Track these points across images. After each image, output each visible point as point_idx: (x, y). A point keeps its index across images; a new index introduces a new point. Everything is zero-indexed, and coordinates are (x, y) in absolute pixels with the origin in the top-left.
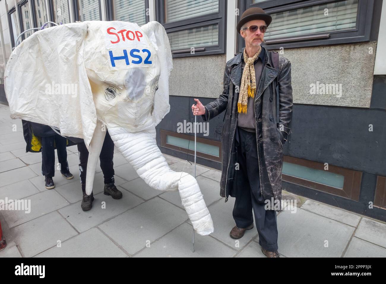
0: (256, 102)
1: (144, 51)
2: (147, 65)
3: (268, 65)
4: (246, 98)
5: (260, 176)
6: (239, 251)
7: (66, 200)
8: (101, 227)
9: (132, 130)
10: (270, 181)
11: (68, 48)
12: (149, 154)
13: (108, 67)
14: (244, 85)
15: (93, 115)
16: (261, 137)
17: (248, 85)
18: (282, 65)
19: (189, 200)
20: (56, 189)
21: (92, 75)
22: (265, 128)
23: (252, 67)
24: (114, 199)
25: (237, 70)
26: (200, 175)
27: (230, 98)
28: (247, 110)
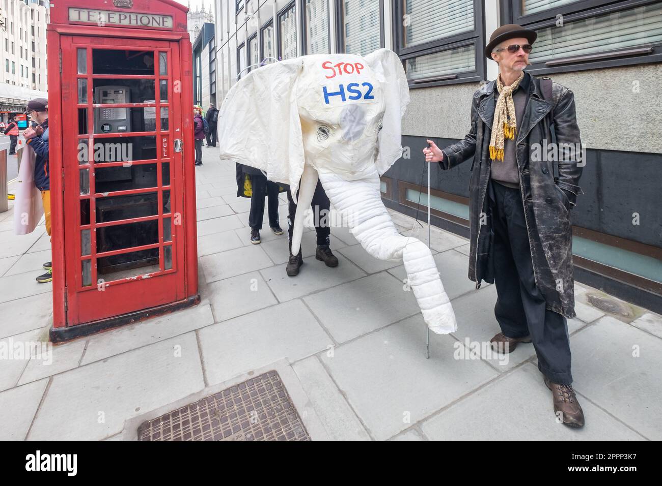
0: (518, 146)
1: (364, 84)
2: (368, 101)
3: (535, 96)
4: (501, 140)
5: (532, 255)
6: (503, 373)
7: (271, 260)
8: (306, 299)
9: (348, 177)
10: (550, 266)
11: (281, 86)
12: (369, 208)
13: (320, 104)
14: (499, 122)
15: (301, 158)
16: (530, 196)
17: (504, 122)
18: (559, 95)
19: (417, 277)
20: (261, 244)
21: (304, 113)
22: (535, 184)
23: (510, 99)
24: (328, 266)
25: (487, 103)
26: (453, 249)
27: (479, 139)
28: (504, 157)
